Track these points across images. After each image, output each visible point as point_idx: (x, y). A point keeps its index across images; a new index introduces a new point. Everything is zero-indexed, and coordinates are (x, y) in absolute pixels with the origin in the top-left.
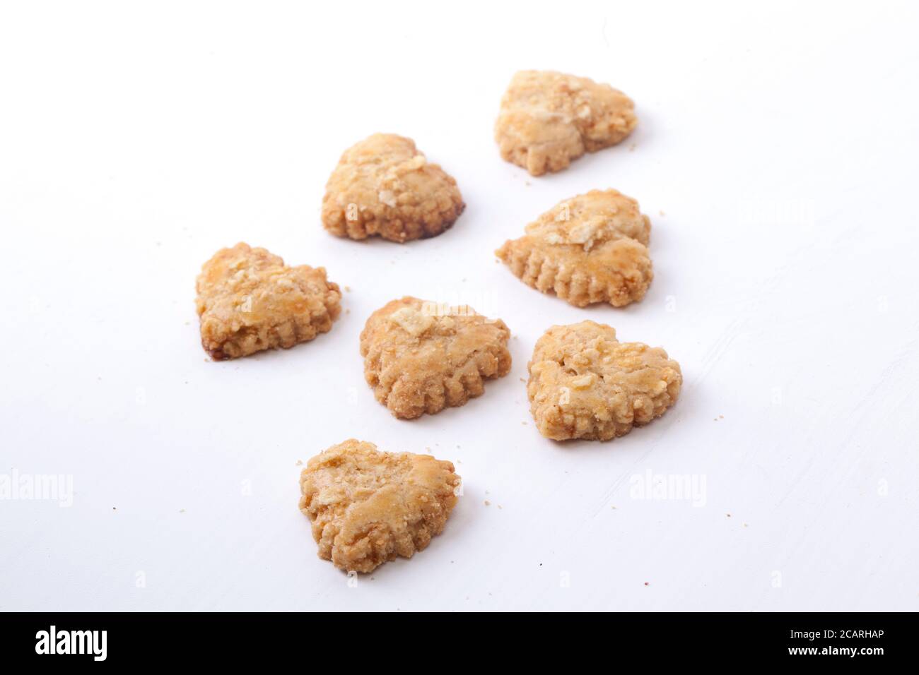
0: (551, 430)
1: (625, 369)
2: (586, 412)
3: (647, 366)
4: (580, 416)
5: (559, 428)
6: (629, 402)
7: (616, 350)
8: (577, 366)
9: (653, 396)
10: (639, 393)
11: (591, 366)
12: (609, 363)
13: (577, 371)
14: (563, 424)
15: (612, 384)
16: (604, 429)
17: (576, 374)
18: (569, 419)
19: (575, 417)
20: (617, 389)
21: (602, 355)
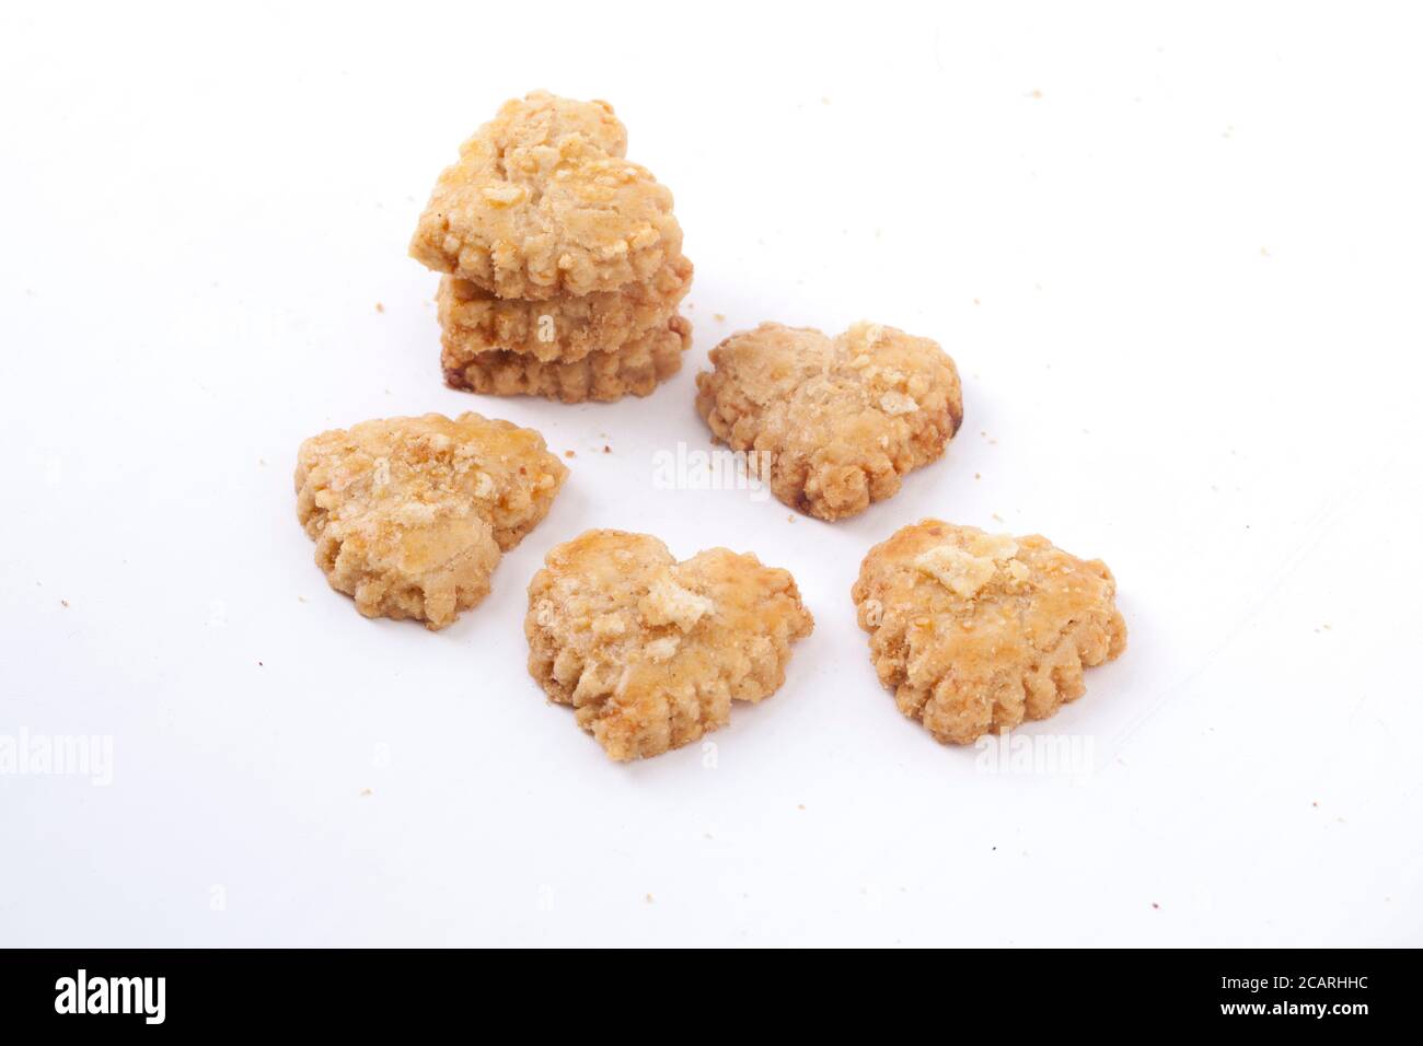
0: (422, 250)
1: (577, 199)
2: (480, 243)
3: (614, 208)
4: (470, 245)
5: (435, 252)
6: (554, 253)
7: (590, 164)
8: (515, 167)
9: (598, 258)
10: (577, 245)
11: (534, 175)
12: (562, 181)
13: (508, 174)
14: (441, 248)
15: (544, 215)
16: (505, 279)
17: (505, 179)
18: (451, 243)
19: (463, 244)
20: (546, 225)
21: (563, 164)
